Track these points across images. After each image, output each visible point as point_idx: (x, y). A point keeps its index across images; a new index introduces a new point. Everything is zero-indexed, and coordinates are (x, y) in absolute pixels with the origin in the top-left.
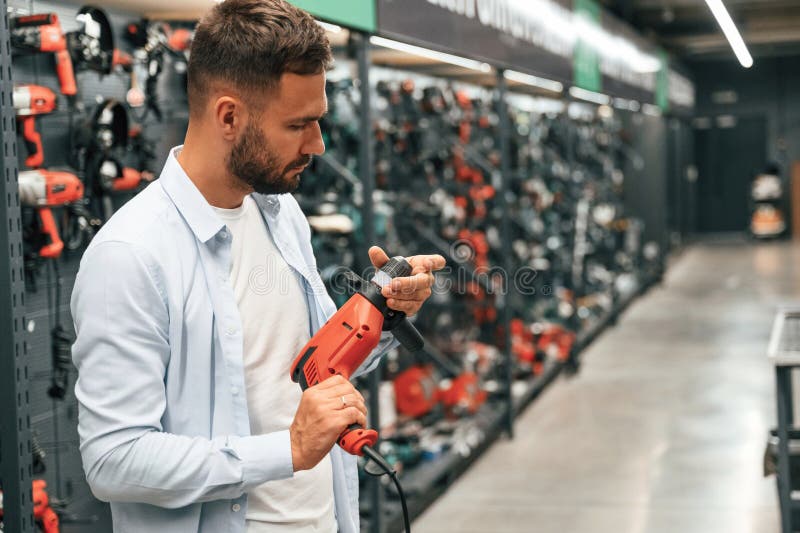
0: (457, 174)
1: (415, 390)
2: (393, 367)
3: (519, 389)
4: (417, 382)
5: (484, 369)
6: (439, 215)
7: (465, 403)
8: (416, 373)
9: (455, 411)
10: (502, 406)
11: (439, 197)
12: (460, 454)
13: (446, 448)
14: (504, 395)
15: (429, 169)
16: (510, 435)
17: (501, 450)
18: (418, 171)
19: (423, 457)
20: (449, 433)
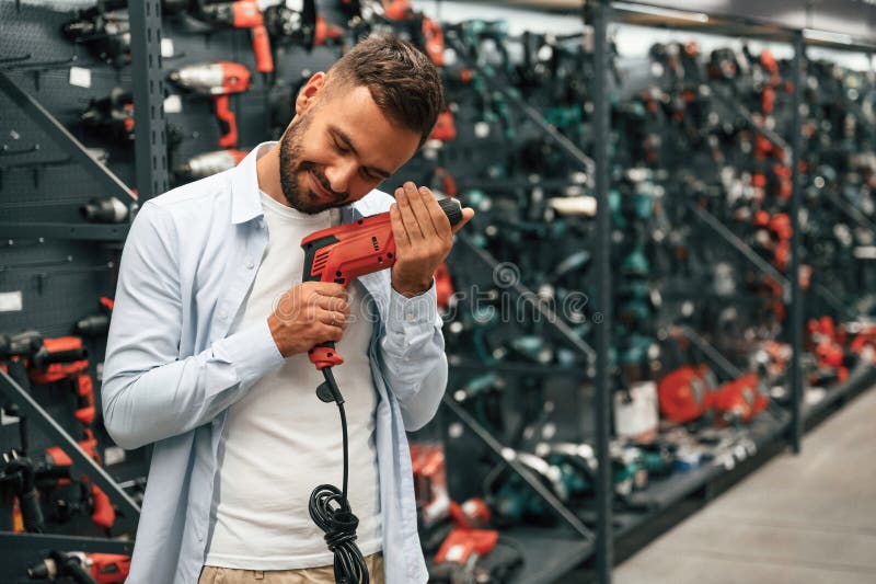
0: (755, 148)
1: (683, 392)
2: (655, 366)
3: (814, 397)
4: (687, 383)
5: (775, 371)
6: (724, 195)
7: (739, 410)
8: (686, 374)
9: (727, 418)
10: (786, 416)
11: (727, 175)
12: (723, 466)
13: (705, 459)
14: (791, 403)
15: (713, 142)
16: (796, 450)
17: (783, 465)
18: (699, 145)
19: (676, 467)
20: (714, 442)
